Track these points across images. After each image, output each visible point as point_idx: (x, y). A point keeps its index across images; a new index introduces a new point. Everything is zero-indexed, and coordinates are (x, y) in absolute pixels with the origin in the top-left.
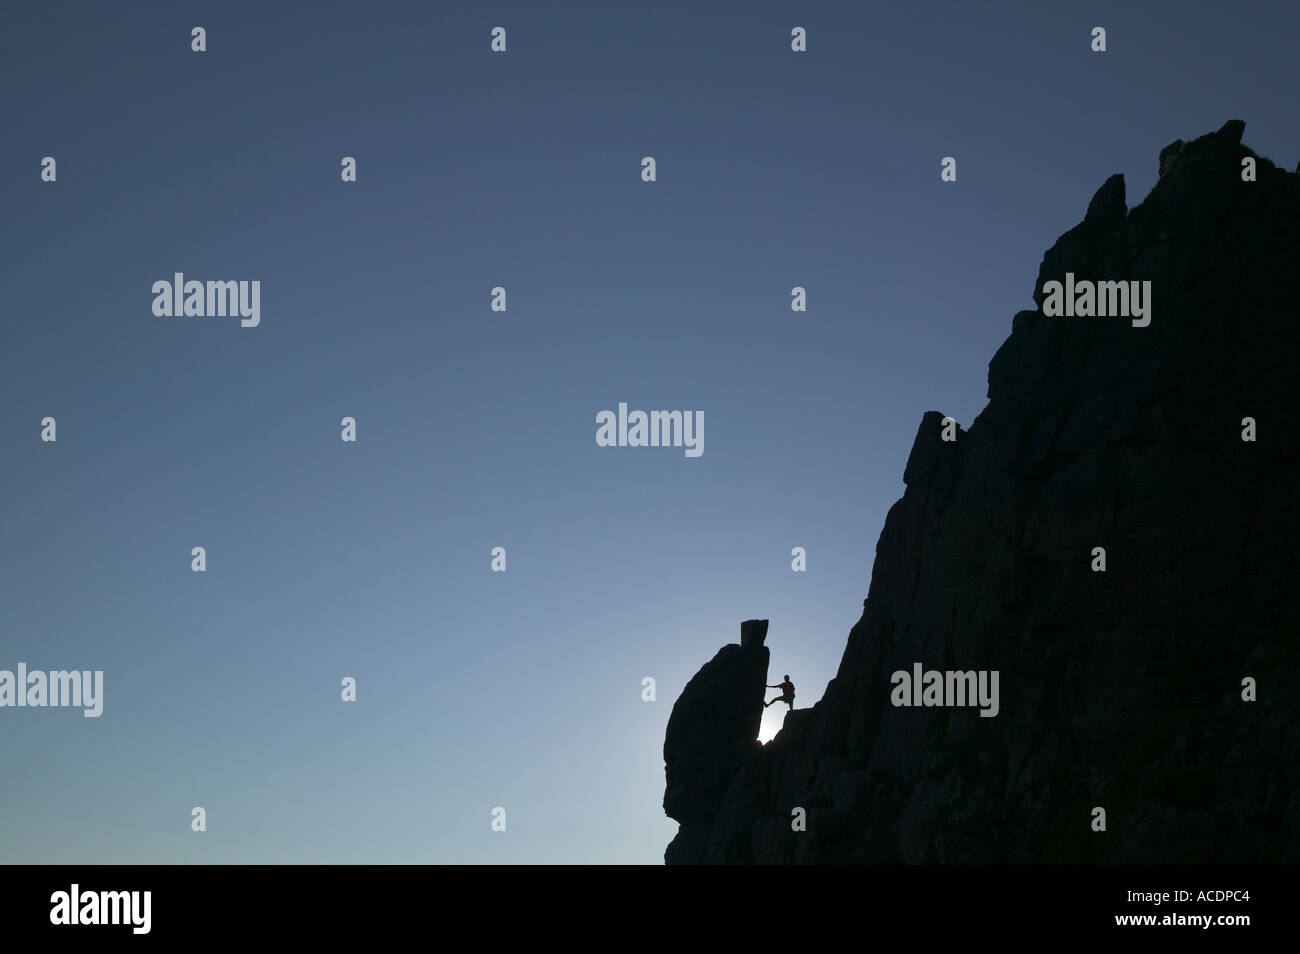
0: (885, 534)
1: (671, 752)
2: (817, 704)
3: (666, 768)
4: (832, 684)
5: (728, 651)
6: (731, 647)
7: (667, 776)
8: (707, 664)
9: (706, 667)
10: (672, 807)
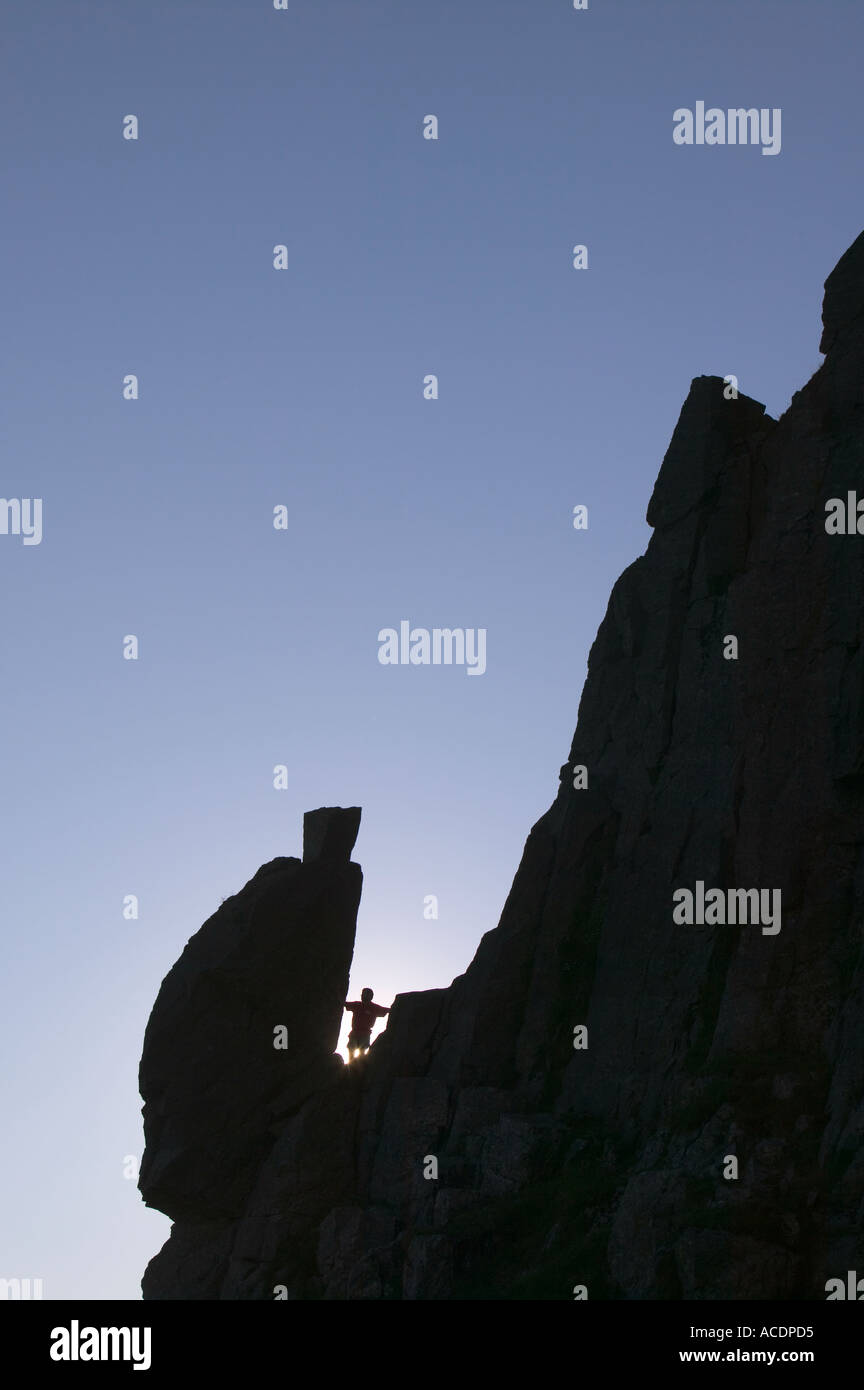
0: (608, 632)
1: (154, 1078)
2: (458, 981)
3: (144, 1111)
4: (489, 939)
5: (275, 873)
6: (281, 865)
7: (146, 1127)
8: (232, 899)
9: (229, 905)
10: (156, 1188)
